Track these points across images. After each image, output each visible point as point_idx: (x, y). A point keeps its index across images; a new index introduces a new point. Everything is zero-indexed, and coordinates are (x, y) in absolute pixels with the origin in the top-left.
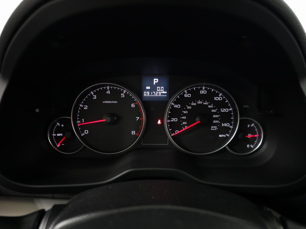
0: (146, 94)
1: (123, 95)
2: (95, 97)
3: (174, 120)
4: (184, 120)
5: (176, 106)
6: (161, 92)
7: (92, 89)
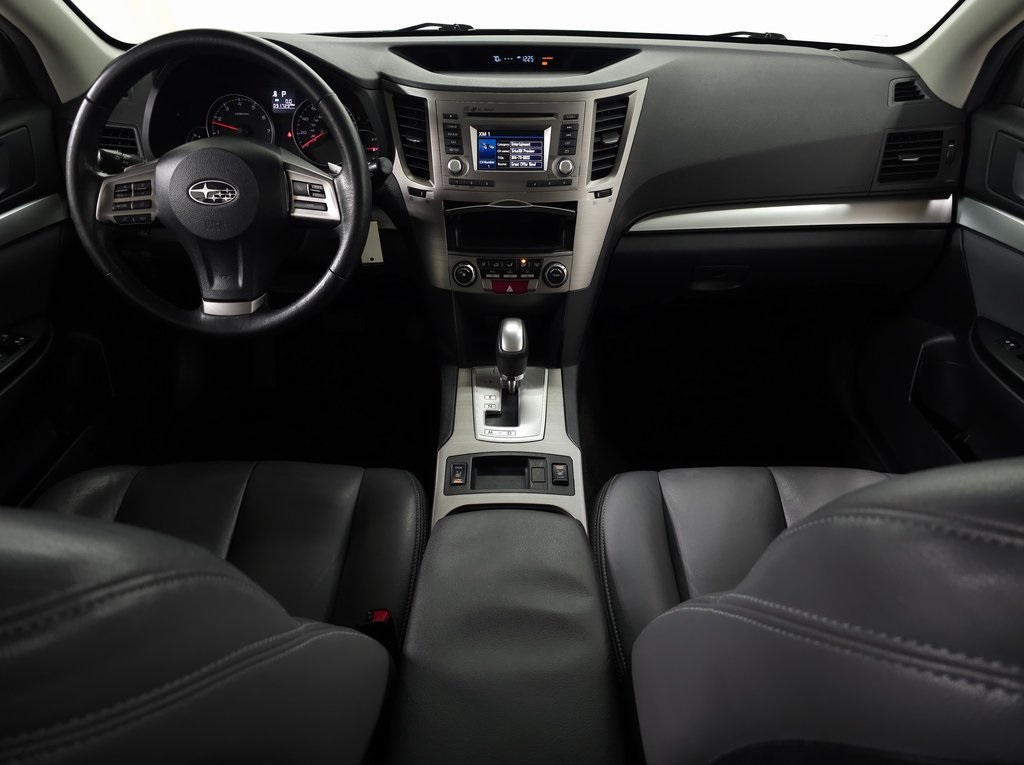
0: (276, 106)
1: (253, 107)
2: (228, 109)
3: (304, 133)
4: (313, 133)
5: (304, 119)
6: (289, 104)
7: (224, 100)
